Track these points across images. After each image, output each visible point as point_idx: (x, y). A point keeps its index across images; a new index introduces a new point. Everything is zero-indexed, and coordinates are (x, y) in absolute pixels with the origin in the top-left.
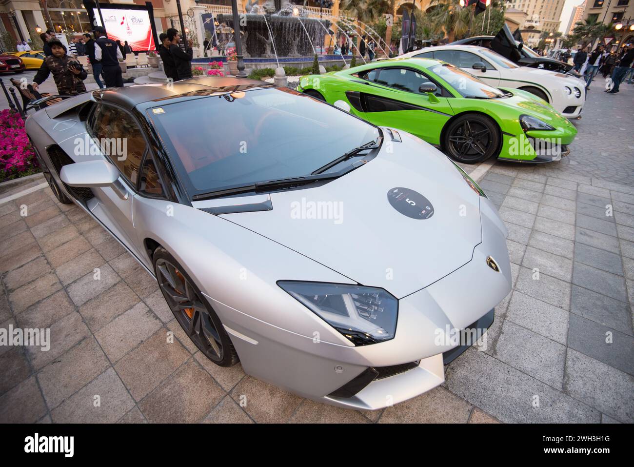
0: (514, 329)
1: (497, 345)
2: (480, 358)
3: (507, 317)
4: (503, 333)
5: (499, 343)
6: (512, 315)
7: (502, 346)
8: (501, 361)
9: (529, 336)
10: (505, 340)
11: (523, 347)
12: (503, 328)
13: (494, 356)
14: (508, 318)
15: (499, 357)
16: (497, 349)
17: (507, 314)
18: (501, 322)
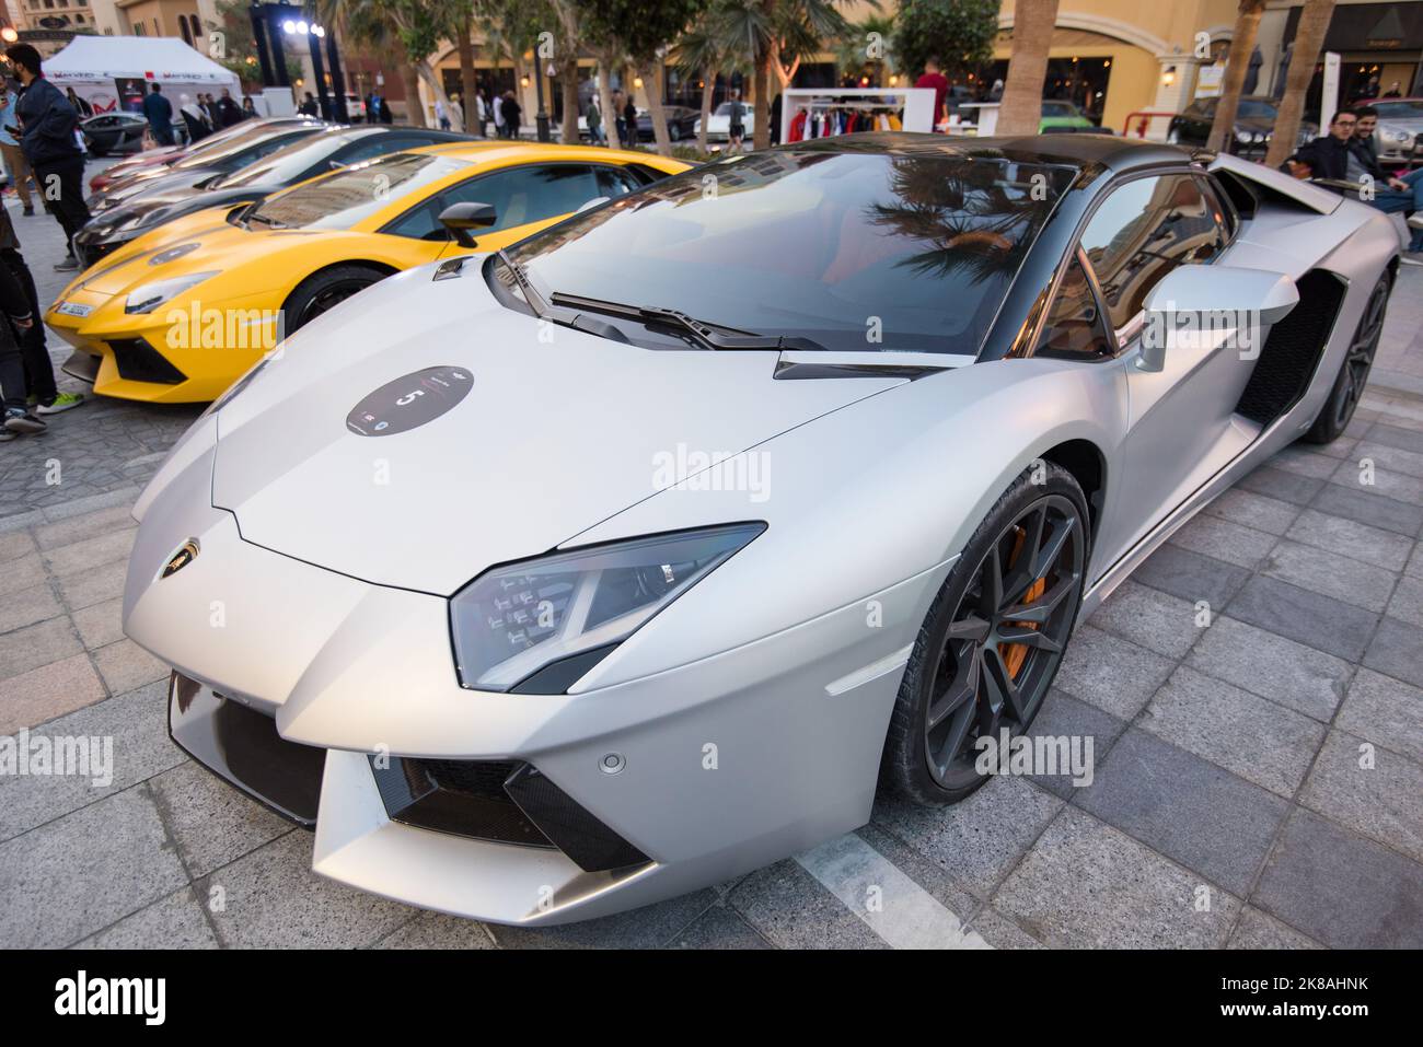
0: (143, 887)
1: (154, 810)
2: (168, 755)
3: (191, 899)
4: (164, 846)
5: (154, 816)
6: (183, 919)
7: (142, 818)
8: (121, 791)
9: (91, 911)
10: (147, 837)
11: (91, 868)
12: (173, 858)
13: (142, 786)
14: (184, 895)
15: (131, 795)
16: (150, 802)
17: (195, 905)
18: (194, 865)
